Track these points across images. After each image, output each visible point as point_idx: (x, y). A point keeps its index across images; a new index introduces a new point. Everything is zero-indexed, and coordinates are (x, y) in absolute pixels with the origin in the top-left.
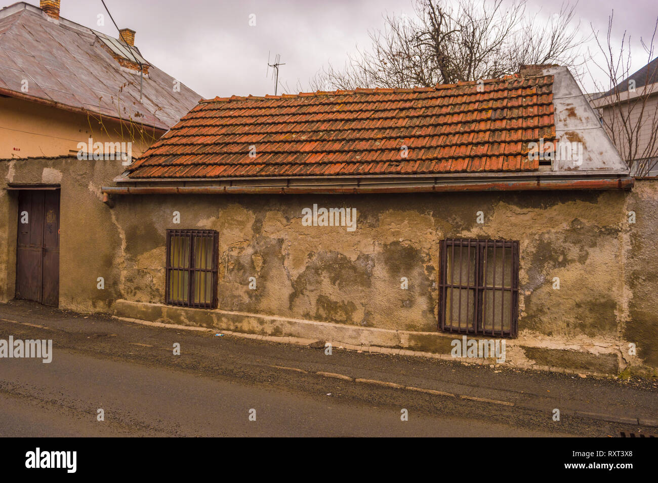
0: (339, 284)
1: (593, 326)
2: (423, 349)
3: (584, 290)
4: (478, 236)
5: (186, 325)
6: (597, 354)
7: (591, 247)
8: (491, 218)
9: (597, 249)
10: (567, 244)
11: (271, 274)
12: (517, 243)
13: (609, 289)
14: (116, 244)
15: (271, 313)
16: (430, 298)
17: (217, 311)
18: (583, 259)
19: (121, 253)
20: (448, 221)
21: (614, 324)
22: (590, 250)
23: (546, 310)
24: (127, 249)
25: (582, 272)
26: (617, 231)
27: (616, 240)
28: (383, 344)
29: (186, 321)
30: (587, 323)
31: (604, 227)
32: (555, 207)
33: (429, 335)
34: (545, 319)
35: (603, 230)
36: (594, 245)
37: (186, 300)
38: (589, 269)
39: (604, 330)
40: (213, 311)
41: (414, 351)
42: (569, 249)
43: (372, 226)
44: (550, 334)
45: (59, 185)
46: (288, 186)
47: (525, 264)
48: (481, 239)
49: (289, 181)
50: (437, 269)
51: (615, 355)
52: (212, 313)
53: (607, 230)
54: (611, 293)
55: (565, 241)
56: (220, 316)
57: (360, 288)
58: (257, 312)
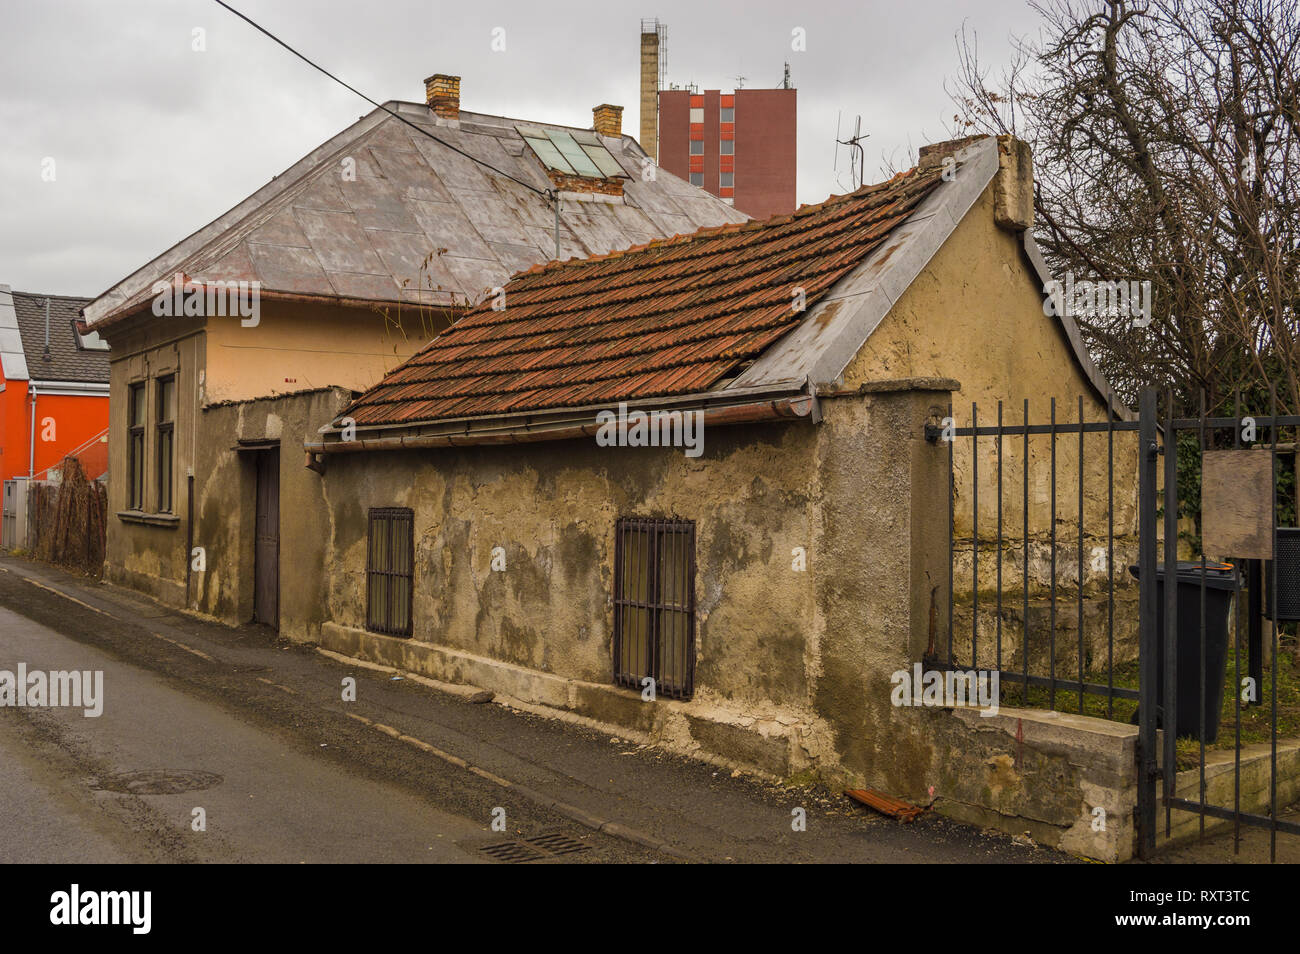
0: (522, 598)
1: (779, 683)
2: (588, 712)
3: (766, 613)
4: (654, 512)
5: (380, 664)
6: (766, 737)
7: (776, 531)
8: (666, 480)
9: (783, 534)
10: (748, 525)
11: (460, 581)
12: (692, 523)
13: (798, 613)
14: (326, 532)
15: (459, 647)
16: (606, 624)
17: (412, 642)
18: (766, 552)
19: (331, 547)
20: (622, 487)
21: (803, 681)
22: (775, 537)
23: (724, 650)
24: (337, 540)
25: (765, 579)
26: (806, 500)
27: (804, 517)
28: (553, 702)
29: (379, 656)
30: (772, 678)
31: (790, 492)
32: (734, 456)
33: (597, 689)
34: (723, 667)
35: (789, 498)
36: (778, 528)
37: (383, 621)
38: (773, 573)
39: (792, 692)
40: (403, 641)
41: (580, 715)
42: (750, 536)
43: (549, 498)
44: (729, 696)
45: (278, 441)
46: (467, 434)
47: (701, 563)
48: (658, 517)
49: (469, 424)
50: (612, 571)
51: (785, 740)
52: (402, 644)
53: (794, 497)
54: (798, 620)
55: (746, 522)
56: (410, 648)
57: (540, 605)
58: (445, 643)
